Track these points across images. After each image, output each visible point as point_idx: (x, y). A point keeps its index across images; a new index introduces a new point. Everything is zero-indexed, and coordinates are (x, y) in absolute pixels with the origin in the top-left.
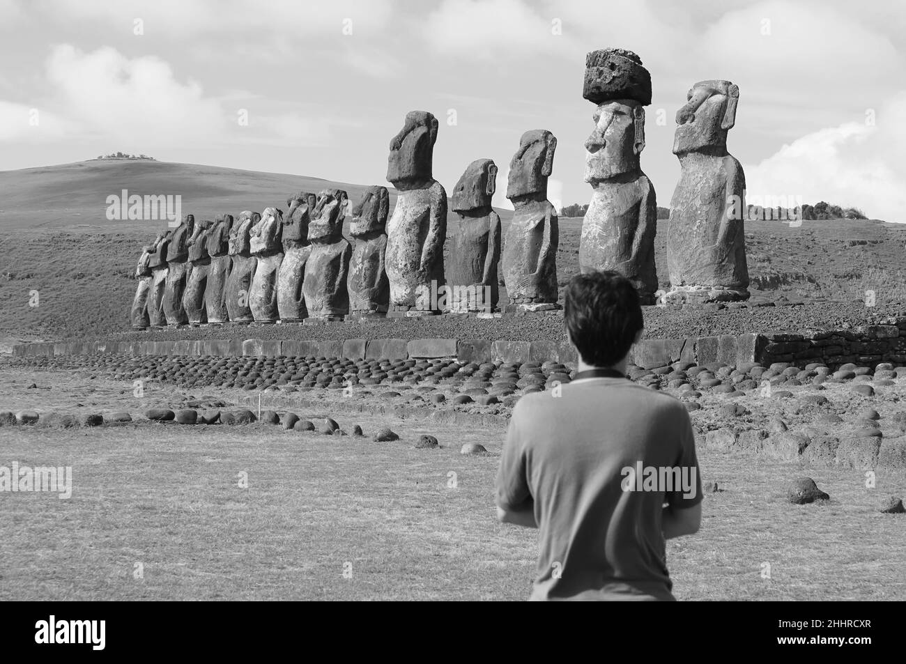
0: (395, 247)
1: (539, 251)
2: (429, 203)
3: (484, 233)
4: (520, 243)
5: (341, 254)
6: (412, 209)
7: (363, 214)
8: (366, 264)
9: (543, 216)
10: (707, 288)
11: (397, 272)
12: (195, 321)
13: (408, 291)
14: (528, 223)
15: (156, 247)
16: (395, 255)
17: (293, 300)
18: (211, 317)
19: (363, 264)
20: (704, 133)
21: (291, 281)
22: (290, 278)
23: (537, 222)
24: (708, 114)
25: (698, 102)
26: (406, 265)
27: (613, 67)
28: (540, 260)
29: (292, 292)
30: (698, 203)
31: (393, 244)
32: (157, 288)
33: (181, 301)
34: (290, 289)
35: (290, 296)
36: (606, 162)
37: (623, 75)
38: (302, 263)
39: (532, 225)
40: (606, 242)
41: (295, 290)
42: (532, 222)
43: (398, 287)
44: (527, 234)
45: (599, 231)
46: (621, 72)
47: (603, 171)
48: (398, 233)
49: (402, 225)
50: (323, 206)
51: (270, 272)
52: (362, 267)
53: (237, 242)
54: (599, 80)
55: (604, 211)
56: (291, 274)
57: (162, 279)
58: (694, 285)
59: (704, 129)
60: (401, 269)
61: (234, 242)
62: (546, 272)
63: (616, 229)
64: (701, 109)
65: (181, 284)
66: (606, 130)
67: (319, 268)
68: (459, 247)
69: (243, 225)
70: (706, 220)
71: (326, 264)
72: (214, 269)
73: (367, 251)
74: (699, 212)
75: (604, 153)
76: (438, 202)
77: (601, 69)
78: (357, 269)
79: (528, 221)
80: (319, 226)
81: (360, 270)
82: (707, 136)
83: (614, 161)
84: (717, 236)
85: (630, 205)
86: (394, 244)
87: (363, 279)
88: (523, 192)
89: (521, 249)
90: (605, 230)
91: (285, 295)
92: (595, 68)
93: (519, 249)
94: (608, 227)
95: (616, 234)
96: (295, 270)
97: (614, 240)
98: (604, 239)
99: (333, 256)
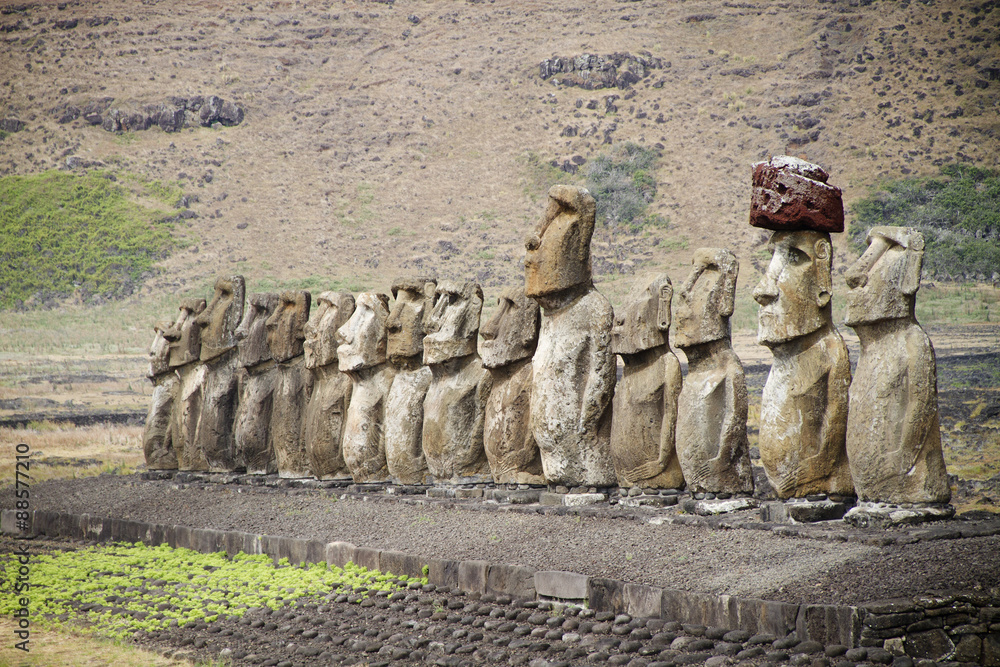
0: (542, 398)
1: (720, 425)
2: (588, 328)
3: (656, 388)
4: (694, 415)
5: (475, 387)
6: (564, 338)
7: (500, 334)
8: (510, 414)
9: (723, 376)
10: (893, 507)
11: (547, 435)
12: (259, 472)
13: (565, 463)
14: (704, 386)
15: (179, 329)
16: (543, 409)
17: (410, 456)
18: (283, 468)
19: (504, 413)
20: (879, 301)
21: (406, 426)
22: (404, 419)
23: (716, 384)
24: (883, 276)
25: (872, 257)
26: (558, 426)
27: (782, 189)
28: (722, 438)
29: (408, 443)
30: (874, 395)
31: (539, 392)
32: (187, 404)
33: (231, 431)
34: (404, 438)
35: (404, 449)
36: (781, 320)
37: (795, 200)
38: (419, 394)
39: (709, 389)
40: (785, 430)
41: (411, 439)
42: (709, 384)
43: (550, 458)
44: (702, 402)
45: (777, 414)
46: (794, 196)
47: (777, 332)
48: (545, 376)
49: (550, 365)
50: (443, 310)
51: (373, 404)
52: (503, 418)
53: (318, 346)
54: (765, 207)
55: (783, 386)
56: (404, 412)
57: (194, 388)
58: (877, 501)
59: (878, 296)
60: (552, 432)
61: (312, 347)
62: (733, 454)
63: (797, 413)
64: (876, 267)
65: (230, 401)
66: (780, 274)
67: (444, 409)
68: (624, 407)
69: (325, 318)
70: (885, 418)
71: (454, 404)
72: (282, 385)
73: (509, 392)
74: (876, 407)
75: (777, 308)
76: (600, 327)
77: (768, 191)
78: (497, 420)
79: (703, 383)
80: (439, 344)
81: (500, 424)
82: (883, 305)
83: (791, 318)
84: (899, 438)
85: (814, 380)
86: (541, 392)
87: (505, 437)
88: (695, 340)
89: (696, 423)
90: (784, 414)
91: (397, 446)
92: (760, 189)
93: (693, 423)
94: (787, 410)
95: (798, 421)
96: (410, 407)
97: (795, 429)
98: (783, 426)
99: (463, 391)
